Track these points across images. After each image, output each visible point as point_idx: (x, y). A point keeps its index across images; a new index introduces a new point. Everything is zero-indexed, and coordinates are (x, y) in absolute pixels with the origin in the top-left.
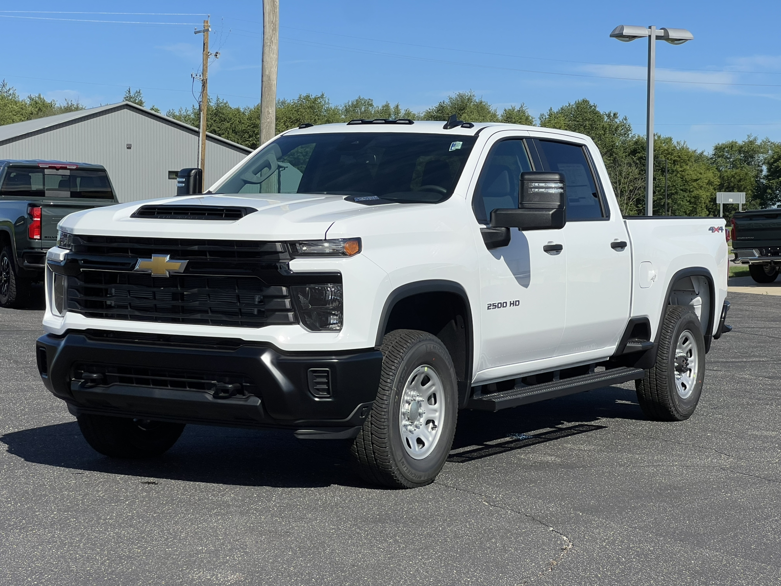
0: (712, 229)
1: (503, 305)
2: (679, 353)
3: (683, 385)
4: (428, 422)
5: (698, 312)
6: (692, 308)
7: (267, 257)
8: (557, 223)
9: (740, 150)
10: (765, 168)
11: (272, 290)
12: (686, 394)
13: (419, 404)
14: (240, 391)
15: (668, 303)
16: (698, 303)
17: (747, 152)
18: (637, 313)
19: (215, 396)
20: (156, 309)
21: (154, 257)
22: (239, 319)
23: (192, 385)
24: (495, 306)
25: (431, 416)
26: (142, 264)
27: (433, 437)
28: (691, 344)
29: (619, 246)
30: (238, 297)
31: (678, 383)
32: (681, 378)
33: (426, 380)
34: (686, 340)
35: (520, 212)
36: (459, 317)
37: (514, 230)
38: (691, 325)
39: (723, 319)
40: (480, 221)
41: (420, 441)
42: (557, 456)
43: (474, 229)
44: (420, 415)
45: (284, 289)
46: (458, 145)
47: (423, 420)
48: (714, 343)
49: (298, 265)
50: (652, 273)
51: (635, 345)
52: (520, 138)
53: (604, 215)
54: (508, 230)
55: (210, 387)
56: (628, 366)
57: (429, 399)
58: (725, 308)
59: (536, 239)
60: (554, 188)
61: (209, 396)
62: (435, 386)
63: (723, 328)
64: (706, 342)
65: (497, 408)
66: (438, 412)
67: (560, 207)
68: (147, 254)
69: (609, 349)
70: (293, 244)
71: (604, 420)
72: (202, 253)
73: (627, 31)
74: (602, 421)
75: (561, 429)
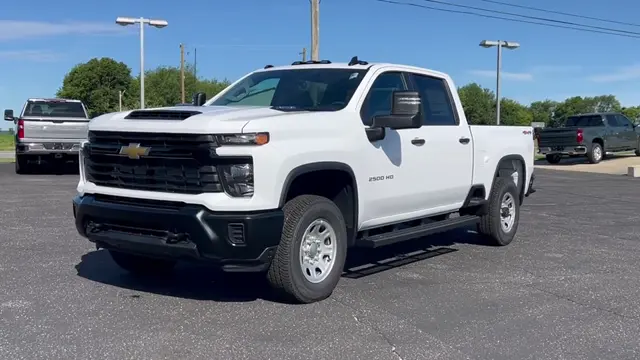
0: (525, 132)
1: (381, 178)
2: (504, 205)
3: (506, 224)
4: (325, 257)
5: (516, 181)
6: (512, 179)
7: (201, 146)
8: (416, 124)
9: (543, 105)
10: (553, 114)
11: (205, 169)
12: (507, 230)
13: (318, 244)
14: (183, 238)
15: (497, 175)
16: (515, 175)
17: (546, 106)
18: (476, 182)
19: (168, 241)
20: (135, 181)
21: (131, 145)
22: (185, 188)
23: (155, 234)
24: (375, 179)
25: (327, 252)
26: (124, 150)
27: (328, 268)
28: (511, 200)
29: (464, 141)
30: (184, 173)
31: (503, 224)
32: (504, 220)
33: (322, 229)
34: (508, 198)
35: (391, 117)
36: (348, 187)
37: (388, 130)
38: (511, 189)
39: (530, 185)
40: (365, 124)
41: (318, 270)
42: (420, 274)
43: (361, 129)
44: (319, 252)
45: (213, 168)
46: (356, 75)
47: (321, 256)
48: (525, 199)
49: (222, 151)
50: (486, 158)
51: (475, 202)
52: (400, 72)
53: (455, 121)
54: (384, 129)
55: (164, 235)
56: (471, 214)
57: (326, 241)
58: (532, 179)
59: (406, 135)
60: (415, 101)
61: (164, 242)
62: (330, 232)
63: (531, 190)
64: (520, 198)
65: (376, 246)
66: (332, 250)
67: (419, 113)
68: (126, 143)
69: (460, 204)
70: (219, 136)
71: (457, 244)
72: (161, 142)
73: (487, 43)
74: (457, 245)
75: (430, 251)
